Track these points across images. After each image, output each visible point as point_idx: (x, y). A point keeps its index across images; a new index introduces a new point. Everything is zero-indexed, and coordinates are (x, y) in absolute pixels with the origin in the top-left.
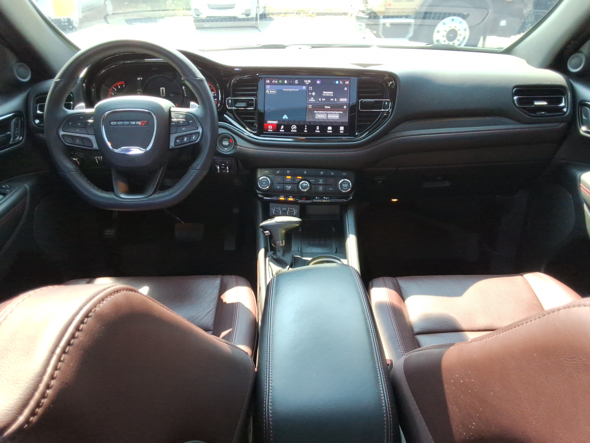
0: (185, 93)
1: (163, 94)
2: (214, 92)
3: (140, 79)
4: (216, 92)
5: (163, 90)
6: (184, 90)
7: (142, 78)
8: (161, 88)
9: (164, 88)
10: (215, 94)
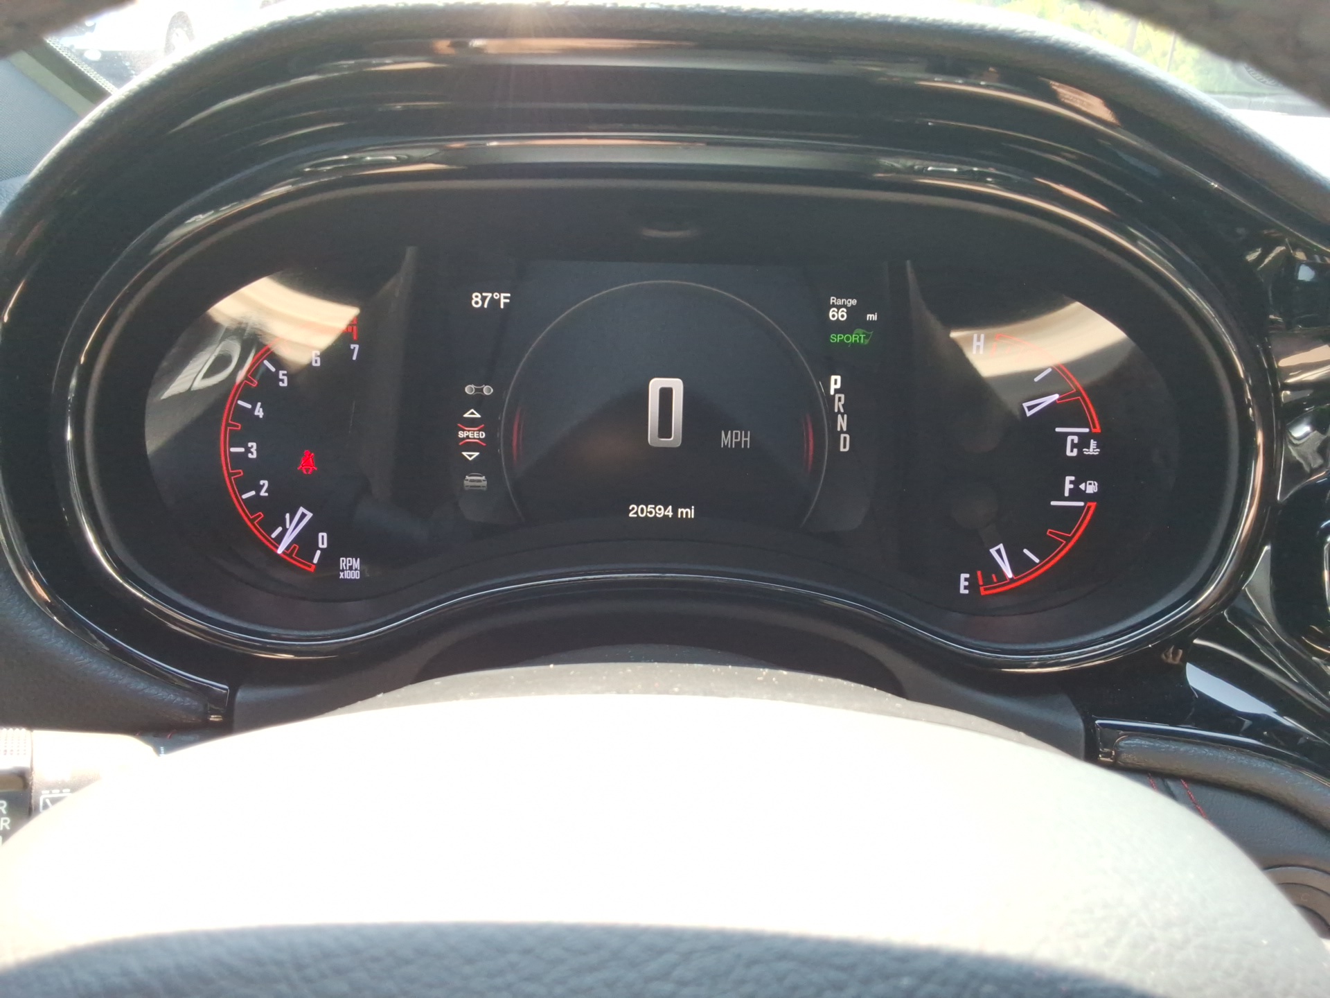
0: (842, 423)
1: (665, 429)
2: (1087, 430)
3: (494, 303)
4: (1098, 430)
5: (666, 394)
6: (839, 405)
7: (503, 298)
8: (656, 385)
9: (677, 385)
10: (1093, 443)
